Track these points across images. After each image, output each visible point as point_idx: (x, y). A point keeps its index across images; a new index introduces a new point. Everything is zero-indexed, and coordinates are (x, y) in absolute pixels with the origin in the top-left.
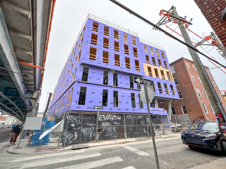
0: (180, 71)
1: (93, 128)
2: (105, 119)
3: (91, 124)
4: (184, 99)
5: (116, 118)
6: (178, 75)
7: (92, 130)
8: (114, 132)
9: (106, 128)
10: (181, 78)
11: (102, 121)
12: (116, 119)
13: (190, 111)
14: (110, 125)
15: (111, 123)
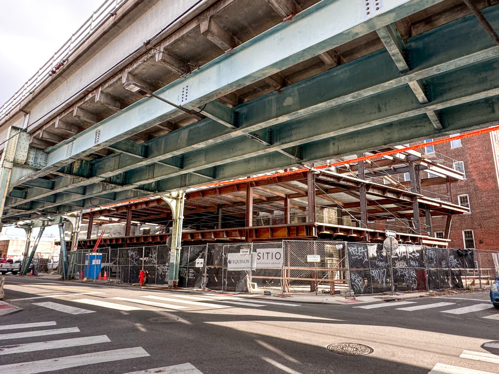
0: (476, 144)
1: (385, 271)
2: (400, 256)
3: (381, 263)
4: (471, 215)
5: (413, 254)
6: (468, 155)
7: (383, 273)
8: (413, 279)
9: (402, 272)
10: (475, 162)
11: (396, 259)
12: (413, 256)
13: (481, 242)
14: (406, 266)
15: (407, 264)
